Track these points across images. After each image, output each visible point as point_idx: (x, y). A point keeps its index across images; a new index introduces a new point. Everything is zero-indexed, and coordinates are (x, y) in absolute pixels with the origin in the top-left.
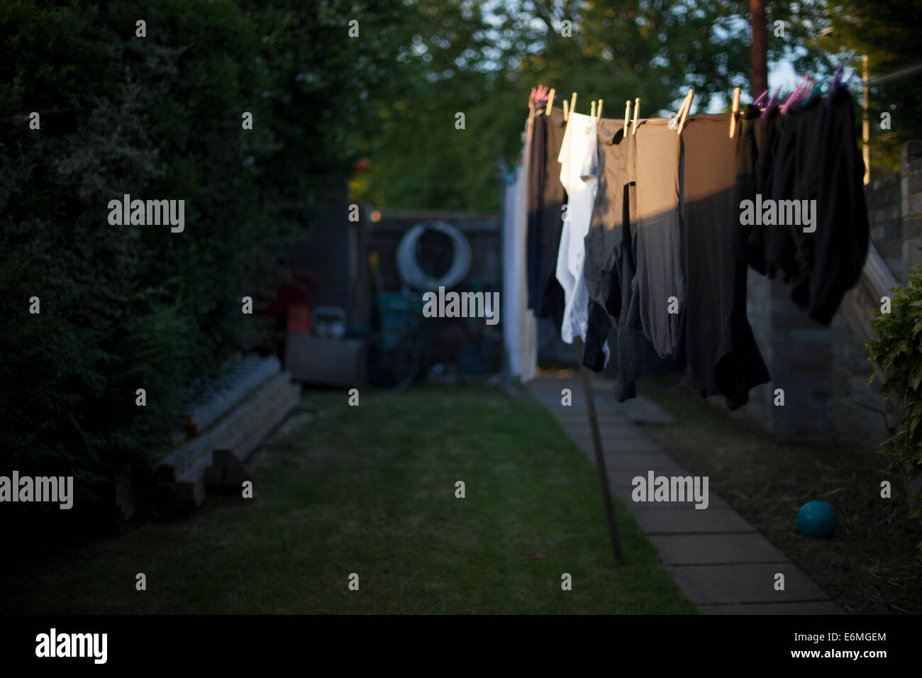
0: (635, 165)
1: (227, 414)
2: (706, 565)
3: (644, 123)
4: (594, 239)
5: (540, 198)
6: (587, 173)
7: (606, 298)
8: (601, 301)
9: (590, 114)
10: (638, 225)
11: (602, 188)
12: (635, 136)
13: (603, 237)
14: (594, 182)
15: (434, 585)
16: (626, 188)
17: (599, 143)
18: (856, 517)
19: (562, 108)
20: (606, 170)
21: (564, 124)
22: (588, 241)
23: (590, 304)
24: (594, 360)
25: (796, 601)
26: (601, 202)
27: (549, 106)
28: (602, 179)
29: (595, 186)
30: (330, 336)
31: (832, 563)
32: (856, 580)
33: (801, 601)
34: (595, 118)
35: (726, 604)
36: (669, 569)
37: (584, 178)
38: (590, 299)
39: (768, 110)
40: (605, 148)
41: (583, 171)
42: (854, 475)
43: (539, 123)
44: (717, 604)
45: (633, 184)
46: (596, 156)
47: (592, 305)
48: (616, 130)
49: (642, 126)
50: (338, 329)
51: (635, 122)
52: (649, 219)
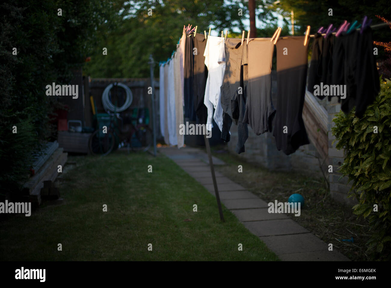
0: (247, 57)
1: (43, 166)
2: (257, 221)
3: (253, 40)
4: (225, 88)
5: (191, 72)
6: (221, 60)
7: (233, 111)
8: (230, 113)
9: (221, 37)
10: (249, 82)
11: (228, 67)
12: (247, 45)
13: (229, 86)
14: (224, 64)
15: (150, 234)
16: (242, 67)
17: (226, 48)
18: (309, 200)
19: (204, 34)
20: (230, 59)
21: (205, 41)
22: (222, 88)
23: (223, 114)
24: (226, 137)
25: (296, 234)
26: (227, 72)
27: (195, 33)
28: (228, 63)
29: (224, 66)
30: (76, 132)
31: (305, 218)
32: (317, 224)
33: (298, 234)
34: (224, 38)
35: (269, 236)
36: (242, 223)
37: (219, 63)
38: (223, 112)
39: (327, 35)
40: (229, 50)
41: (219, 60)
42: (305, 184)
43: (189, 40)
44: (266, 236)
45: (246, 65)
46: (225, 54)
47: (224, 115)
48: (237, 43)
49: (251, 41)
50: (80, 129)
51: (248, 39)
52: (253, 79)
